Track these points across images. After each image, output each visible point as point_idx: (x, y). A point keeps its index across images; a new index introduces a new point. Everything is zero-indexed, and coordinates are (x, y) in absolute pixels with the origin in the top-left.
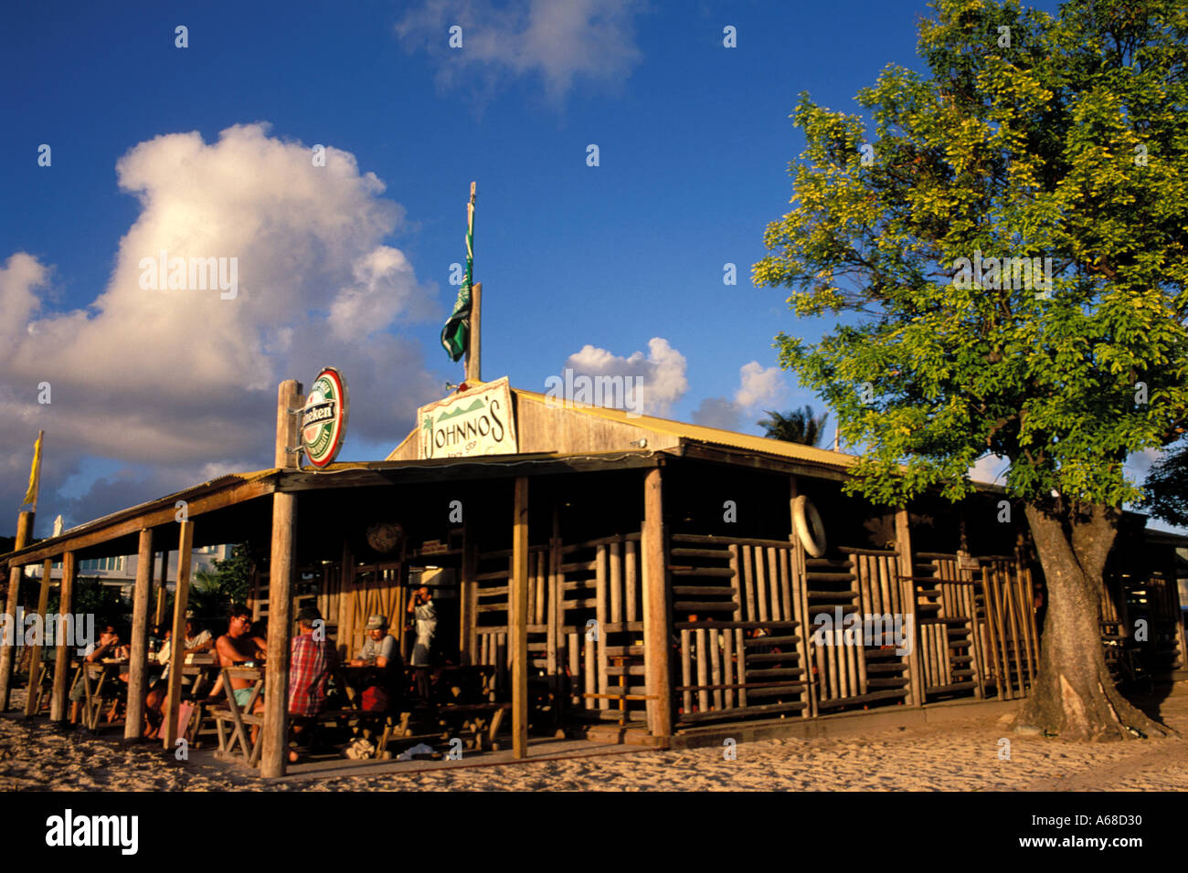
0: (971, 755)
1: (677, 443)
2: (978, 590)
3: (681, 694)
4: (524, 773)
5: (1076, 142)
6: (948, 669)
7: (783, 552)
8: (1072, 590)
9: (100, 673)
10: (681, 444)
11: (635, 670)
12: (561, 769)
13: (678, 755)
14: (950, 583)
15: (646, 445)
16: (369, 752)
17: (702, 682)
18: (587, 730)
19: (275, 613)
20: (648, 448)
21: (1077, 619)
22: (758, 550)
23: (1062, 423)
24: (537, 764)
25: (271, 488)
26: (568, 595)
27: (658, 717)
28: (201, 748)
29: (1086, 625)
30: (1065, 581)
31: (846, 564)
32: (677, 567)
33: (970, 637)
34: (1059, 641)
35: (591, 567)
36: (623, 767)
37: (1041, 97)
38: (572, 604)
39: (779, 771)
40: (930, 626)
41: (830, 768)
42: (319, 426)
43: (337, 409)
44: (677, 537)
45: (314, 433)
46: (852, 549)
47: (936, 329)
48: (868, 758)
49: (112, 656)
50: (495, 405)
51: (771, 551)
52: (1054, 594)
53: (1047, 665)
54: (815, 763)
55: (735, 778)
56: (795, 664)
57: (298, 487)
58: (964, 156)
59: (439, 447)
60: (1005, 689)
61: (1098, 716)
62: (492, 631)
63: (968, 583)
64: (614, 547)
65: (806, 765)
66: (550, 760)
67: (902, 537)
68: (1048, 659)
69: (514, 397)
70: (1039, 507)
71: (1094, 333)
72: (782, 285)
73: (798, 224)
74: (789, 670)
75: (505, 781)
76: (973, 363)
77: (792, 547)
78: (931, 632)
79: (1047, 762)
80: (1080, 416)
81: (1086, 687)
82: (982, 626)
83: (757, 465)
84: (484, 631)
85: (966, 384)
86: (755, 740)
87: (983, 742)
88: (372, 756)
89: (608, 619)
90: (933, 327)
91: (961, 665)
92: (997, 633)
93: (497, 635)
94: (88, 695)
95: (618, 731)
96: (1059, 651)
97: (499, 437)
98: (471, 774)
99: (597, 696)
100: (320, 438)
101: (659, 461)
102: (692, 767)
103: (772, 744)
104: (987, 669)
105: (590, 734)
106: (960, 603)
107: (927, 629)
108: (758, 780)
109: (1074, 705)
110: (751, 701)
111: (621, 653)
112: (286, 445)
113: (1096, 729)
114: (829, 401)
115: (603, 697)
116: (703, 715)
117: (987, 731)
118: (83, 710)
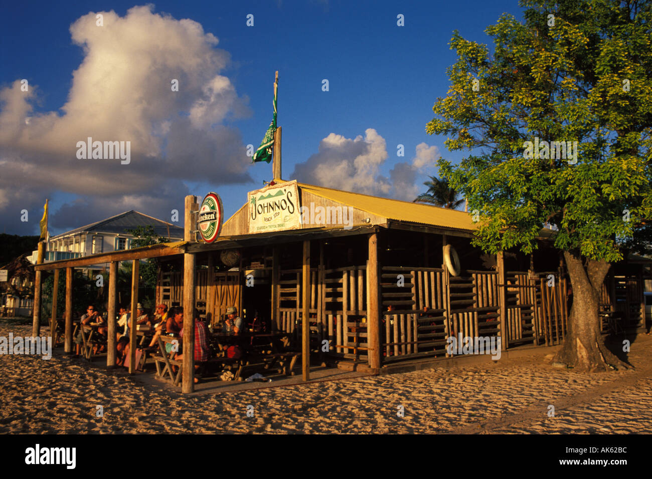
0: (529, 381)
1: (386, 222)
2: (539, 290)
3: (386, 347)
4: (309, 390)
5: (601, 66)
6: (520, 330)
7: (438, 274)
8: (586, 295)
9: (90, 331)
10: (388, 222)
11: (362, 335)
12: (327, 387)
13: (384, 378)
14: (523, 287)
15: (369, 222)
16: (231, 377)
17: (395, 341)
18: (337, 363)
19: (187, 314)
20: (370, 223)
21: (587, 310)
22: (426, 273)
23: (583, 218)
24: (314, 384)
25: (183, 251)
26: (328, 295)
27: (374, 359)
28: (146, 372)
29: (591, 313)
30: (582, 291)
31: (470, 279)
32: (384, 284)
33: (532, 314)
34: (577, 321)
35: (340, 281)
36: (357, 386)
37: (582, 41)
38: (330, 300)
39: (435, 390)
40: (512, 309)
41: (459, 388)
42: (208, 223)
43: (218, 216)
44: (384, 268)
45: (205, 227)
46: (474, 271)
47: (522, 166)
48: (477, 381)
49: (95, 321)
50: (289, 194)
51: (432, 274)
52: (576, 297)
53: (571, 332)
54: (452, 384)
55: (413, 394)
56: (443, 330)
57: (196, 251)
58: (541, 72)
59: (260, 213)
60: (549, 341)
61: (594, 359)
62: (288, 310)
63: (533, 287)
64: (352, 272)
65: (447, 386)
66: (321, 382)
67: (500, 264)
68: (571, 329)
69: (300, 190)
70: (571, 252)
71: (602, 178)
72: (441, 134)
73: (451, 104)
74: (440, 334)
75: (301, 395)
76: (540, 184)
77: (443, 271)
78: (513, 312)
79: (566, 386)
80: (593, 215)
81: (589, 344)
82: (539, 308)
83: (426, 231)
84: (284, 310)
85: (536, 195)
86: (422, 369)
87: (536, 371)
88: (233, 379)
89: (349, 308)
90: (520, 164)
91: (527, 328)
92: (547, 312)
93: (291, 313)
94: (84, 341)
95: (353, 364)
96: (577, 326)
97: (292, 211)
98: (283, 390)
99: (342, 346)
100: (209, 230)
101: (376, 230)
102: (391, 387)
103: (430, 371)
104: (540, 331)
105: (339, 365)
106: (528, 297)
107: (511, 311)
108: (424, 395)
109: (583, 353)
110: (420, 350)
111: (355, 326)
112: (190, 229)
113: (593, 365)
114: (464, 194)
115: (346, 347)
116: (396, 357)
117: (539, 364)
118: (82, 349)
